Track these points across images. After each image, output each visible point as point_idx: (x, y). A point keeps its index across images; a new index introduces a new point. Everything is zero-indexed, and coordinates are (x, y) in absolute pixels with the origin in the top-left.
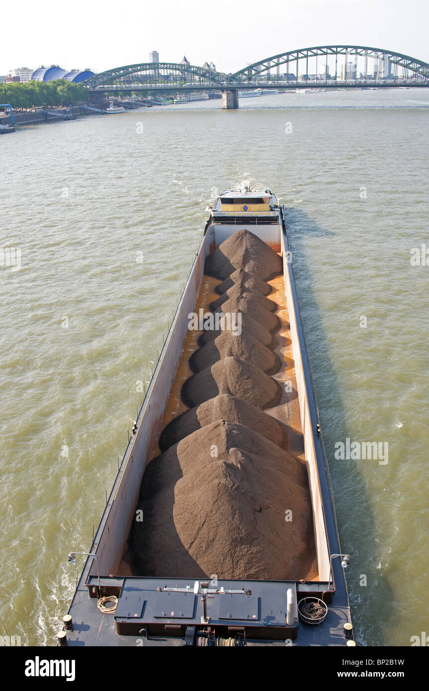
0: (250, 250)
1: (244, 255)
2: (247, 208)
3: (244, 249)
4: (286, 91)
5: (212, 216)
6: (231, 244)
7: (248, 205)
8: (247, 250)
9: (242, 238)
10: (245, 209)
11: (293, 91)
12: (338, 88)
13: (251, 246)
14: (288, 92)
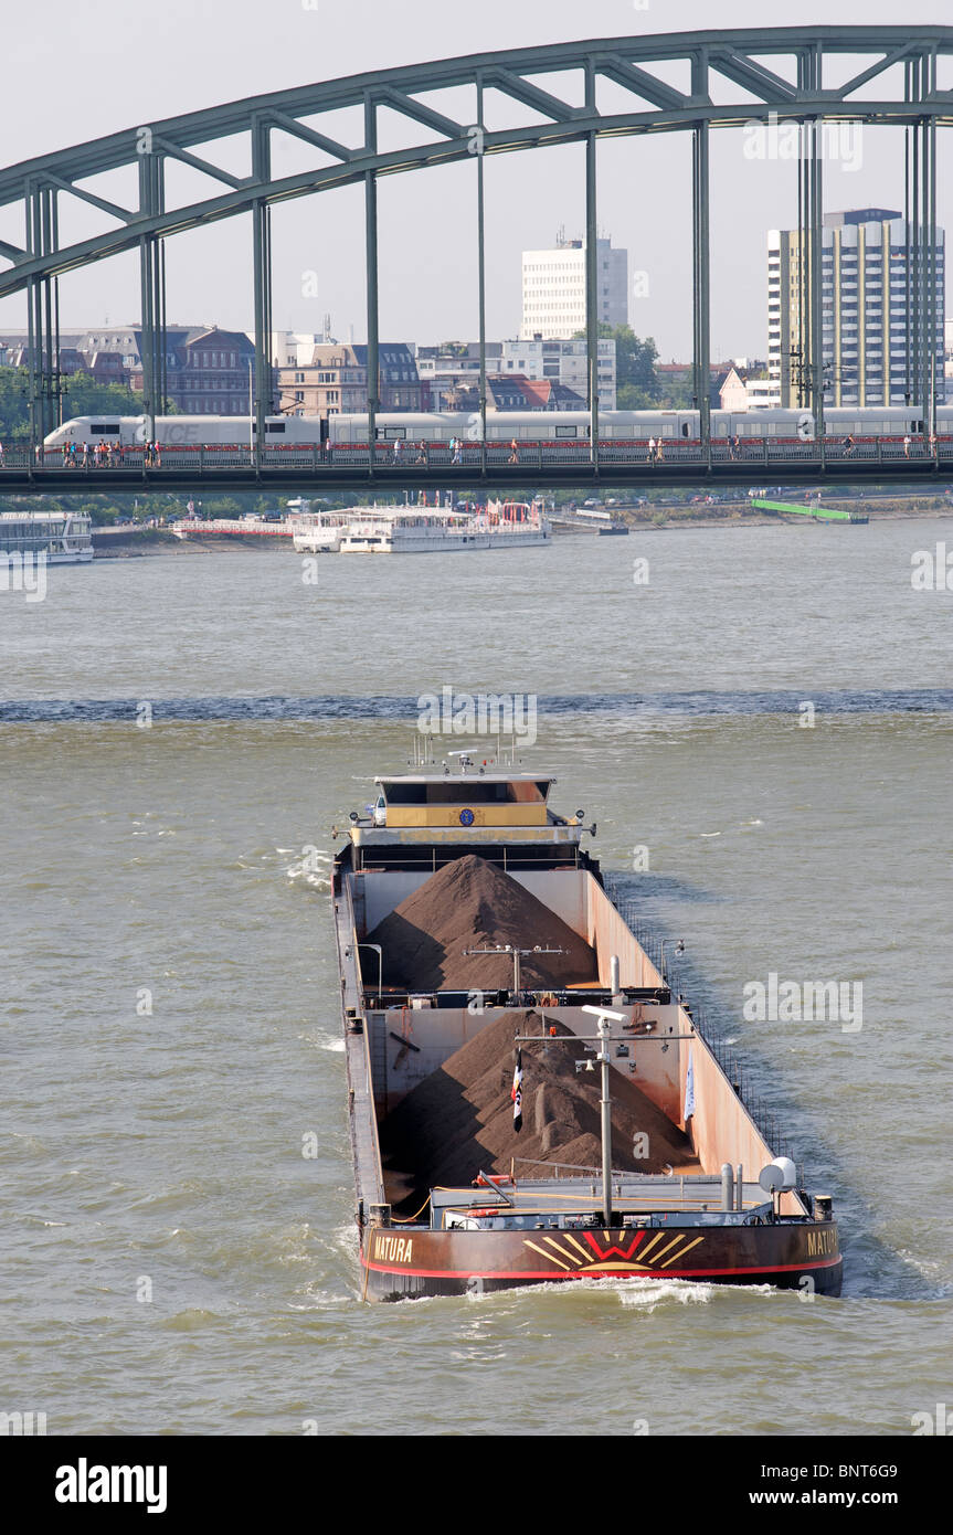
0: (495, 909)
1: (477, 917)
2: (472, 818)
3: (476, 903)
4: (178, 529)
5: (357, 842)
6: (432, 896)
7: (475, 808)
8: (483, 906)
9: (468, 877)
10: (467, 820)
11: (250, 523)
12: (758, 496)
13: (496, 897)
14: (196, 537)
